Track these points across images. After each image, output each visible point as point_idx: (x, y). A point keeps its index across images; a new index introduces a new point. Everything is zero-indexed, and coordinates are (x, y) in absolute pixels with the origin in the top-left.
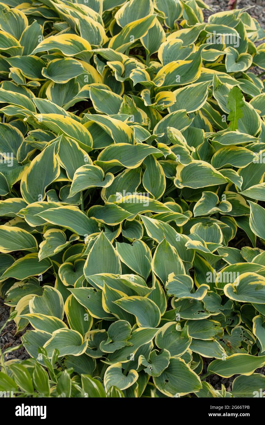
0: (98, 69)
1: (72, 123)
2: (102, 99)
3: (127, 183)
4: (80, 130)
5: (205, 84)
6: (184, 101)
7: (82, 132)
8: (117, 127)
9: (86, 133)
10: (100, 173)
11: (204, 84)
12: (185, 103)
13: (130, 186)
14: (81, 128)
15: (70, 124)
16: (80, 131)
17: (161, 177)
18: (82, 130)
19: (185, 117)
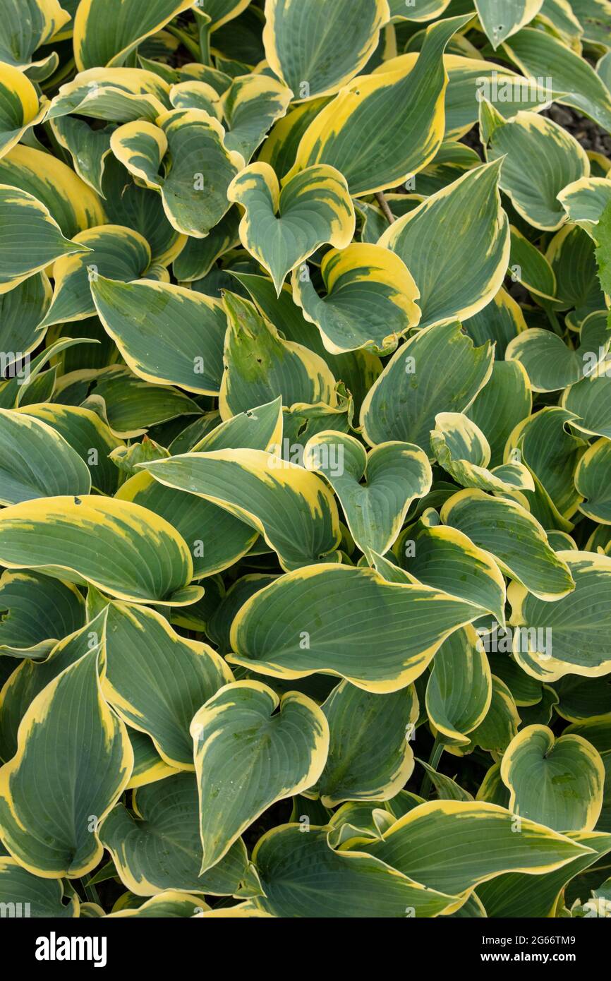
0: (81, 170)
1: (107, 516)
2: (144, 317)
3: (362, 706)
4: (138, 528)
5: (482, 177)
6: (424, 254)
7: (147, 536)
8: (264, 478)
9: (163, 535)
10: (263, 701)
11: (477, 177)
12: (430, 261)
13: (374, 713)
14: (141, 521)
15: (102, 520)
16: (142, 534)
17: (469, 654)
18: (145, 526)
19: (455, 338)
